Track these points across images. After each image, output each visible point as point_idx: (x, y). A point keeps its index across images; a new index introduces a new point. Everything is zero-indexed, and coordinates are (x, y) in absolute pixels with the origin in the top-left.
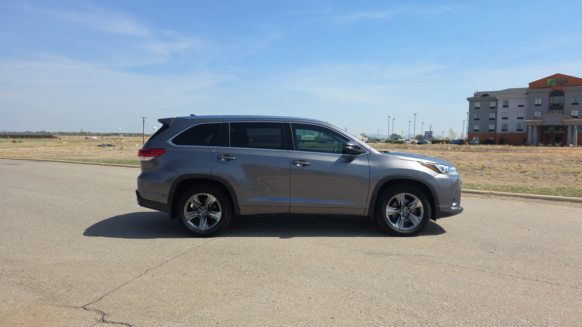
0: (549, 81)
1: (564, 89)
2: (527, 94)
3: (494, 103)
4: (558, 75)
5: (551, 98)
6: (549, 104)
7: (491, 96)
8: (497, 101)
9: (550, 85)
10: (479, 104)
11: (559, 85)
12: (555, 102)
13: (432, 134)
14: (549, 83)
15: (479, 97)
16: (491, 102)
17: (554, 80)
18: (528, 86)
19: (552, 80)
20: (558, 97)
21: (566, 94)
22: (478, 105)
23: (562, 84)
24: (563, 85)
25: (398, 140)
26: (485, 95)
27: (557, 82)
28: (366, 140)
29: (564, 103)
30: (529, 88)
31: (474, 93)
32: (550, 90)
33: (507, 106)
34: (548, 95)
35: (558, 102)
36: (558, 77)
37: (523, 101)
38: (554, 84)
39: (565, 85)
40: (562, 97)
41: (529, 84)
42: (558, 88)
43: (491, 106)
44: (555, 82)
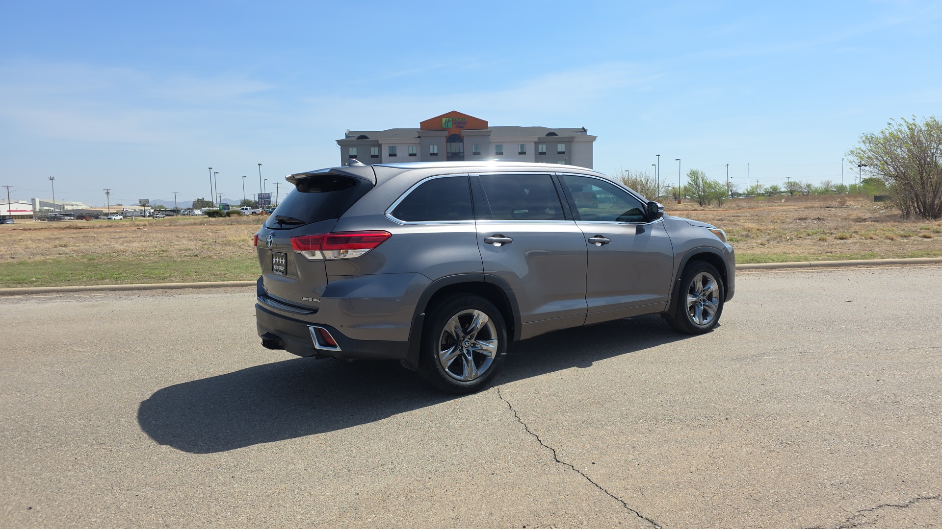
0: (444, 120)
1: (464, 133)
2: (419, 137)
3: (377, 149)
4: (454, 113)
5: (449, 144)
6: (447, 153)
7: (371, 138)
8: (380, 146)
9: (446, 127)
10: (355, 149)
11: (456, 127)
12: (453, 151)
13: (269, 197)
14: (445, 123)
15: (354, 139)
16: (372, 148)
17: (450, 119)
18: (419, 127)
19: (447, 119)
20: (457, 144)
21: (465, 139)
22: (353, 151)
23: (460, 125)
24: (461, 127)
25: (229, 209)
26: (363, 137)
27: (454, 123)
28: (150, 212)
29: (463, 153)
30: (421, 129)
31: (346, 134)
32: (446, 133)
33: (395, 155)
34: (444, 140)
35: (457, 151)
36: (454, 116)
37: (414, 148)
38: (450, 125)
39: (463, 127)
40: (461, 144)
41: (421, 123)
42: (455, 131)
43: (372, 154)
44: (451, 122)
